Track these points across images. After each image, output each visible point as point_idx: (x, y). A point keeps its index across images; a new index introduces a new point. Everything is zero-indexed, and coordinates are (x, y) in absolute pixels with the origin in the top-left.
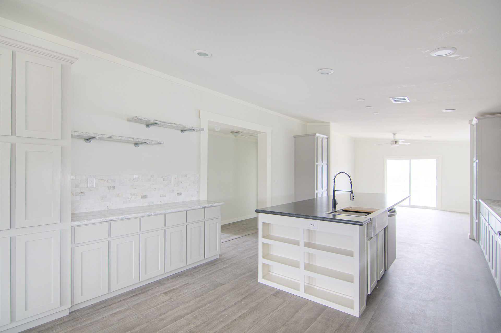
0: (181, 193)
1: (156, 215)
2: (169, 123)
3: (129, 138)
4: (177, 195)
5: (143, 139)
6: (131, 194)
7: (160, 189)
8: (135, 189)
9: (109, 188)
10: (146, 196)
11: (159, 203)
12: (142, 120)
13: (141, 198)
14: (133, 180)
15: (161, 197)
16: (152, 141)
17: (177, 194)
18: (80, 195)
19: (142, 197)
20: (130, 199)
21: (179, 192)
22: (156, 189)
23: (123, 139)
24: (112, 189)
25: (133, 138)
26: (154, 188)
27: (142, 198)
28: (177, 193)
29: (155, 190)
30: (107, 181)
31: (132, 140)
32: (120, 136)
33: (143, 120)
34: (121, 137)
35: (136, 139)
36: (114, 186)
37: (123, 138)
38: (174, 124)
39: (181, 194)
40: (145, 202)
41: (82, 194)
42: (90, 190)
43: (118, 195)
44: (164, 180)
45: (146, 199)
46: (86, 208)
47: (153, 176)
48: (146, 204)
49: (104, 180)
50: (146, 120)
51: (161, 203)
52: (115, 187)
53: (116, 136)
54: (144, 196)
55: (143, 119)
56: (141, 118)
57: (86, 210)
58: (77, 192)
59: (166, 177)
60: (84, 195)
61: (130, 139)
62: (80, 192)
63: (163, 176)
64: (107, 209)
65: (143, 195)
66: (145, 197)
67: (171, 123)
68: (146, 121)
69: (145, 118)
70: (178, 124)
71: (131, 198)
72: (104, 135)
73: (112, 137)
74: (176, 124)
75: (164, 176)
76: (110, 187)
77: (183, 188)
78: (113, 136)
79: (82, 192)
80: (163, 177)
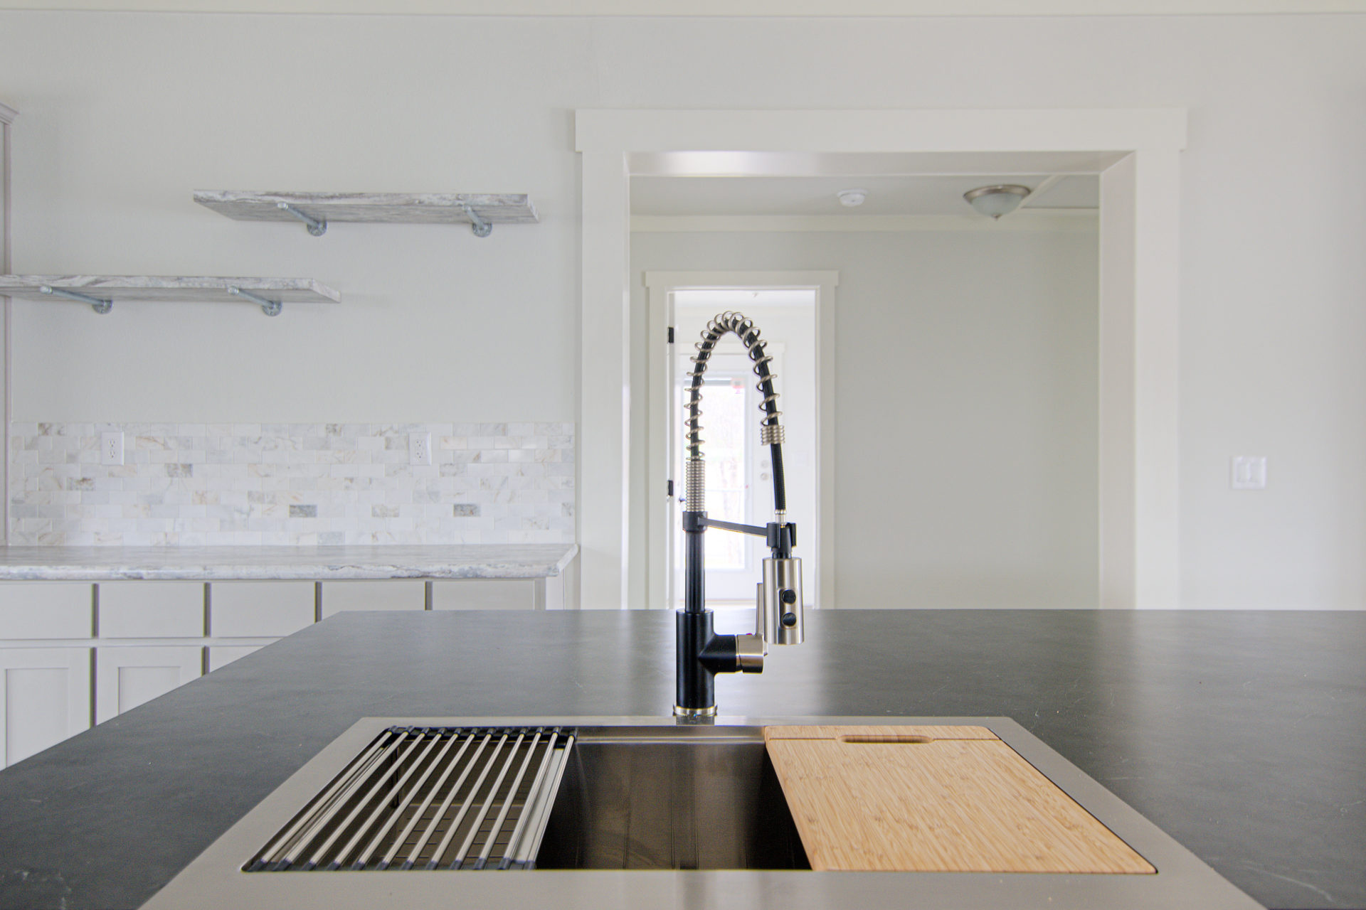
0: (476, 508)
1: (158, 579)
2: (332, 197)
3: (163, 277)
4: (455, 515)
5: (220, 278)
6: (250, 494)
7: (371, 482)
8: (267, 476)
9: (172, 470)
10: (308, 506)
11: (368, 541)
12: (215, 201)
13: (288, 514)
14: (256, 443)
15: (374, 515)
16: (259, 280)
17: (452, 508)
18: (79, 486)
19: (293, 509)
20: (248, 515)
21: (463, 500)
22: (351, 480)
23: (139, 286)
24: (180, 471)
25: (179, 279)
26: (346, 479)
27: (292, 513)
28: (456, 507)
29: (347, 488)
30: (165, 445)
31: (176, 285)
32: (130, 277)
33: (219, 202)
34: (132, 280)
35: (191, 279)
36: (188, 462)
37: (140, 283)
38: (361, 195)
39: (472, 513)
40: (308, 534)
41: (85, 485)
42: (111, 475)
43: (203, 495)
44: (387, 448)
45: (310, 520)
46: (97, 533)
47: (337, 428)
48: (311, 541)
49: (155, 441)
50: (231, 198)
51: (375, 544)
52: (190, 465)
53: (116, 277)
54: (301, 507)
55: (218, 197)
56: (210, 194)
57: (99, 540)
58: (71, 478)
59: (396, 432)
60: (92, 490)
61: (165, 284)
62: (80, 478)
63: (384, 430)
64: (163, 543)
65: (296, 503)
66: (306, 511)
67: (342, 196)
68: (232, 202)
69: (224, 194)
70: (379, 195)
71: (252, 509)
72: (71, 277)
73: (101, 282)
74: (369, 197)
75: (391, 428)
76: (175, 465)
77: (483, 484)
78: (103, 276)
79: (84, 480)
80: (385, 432)
